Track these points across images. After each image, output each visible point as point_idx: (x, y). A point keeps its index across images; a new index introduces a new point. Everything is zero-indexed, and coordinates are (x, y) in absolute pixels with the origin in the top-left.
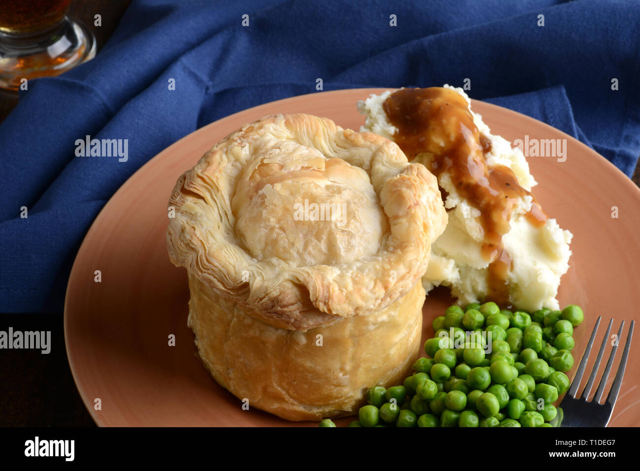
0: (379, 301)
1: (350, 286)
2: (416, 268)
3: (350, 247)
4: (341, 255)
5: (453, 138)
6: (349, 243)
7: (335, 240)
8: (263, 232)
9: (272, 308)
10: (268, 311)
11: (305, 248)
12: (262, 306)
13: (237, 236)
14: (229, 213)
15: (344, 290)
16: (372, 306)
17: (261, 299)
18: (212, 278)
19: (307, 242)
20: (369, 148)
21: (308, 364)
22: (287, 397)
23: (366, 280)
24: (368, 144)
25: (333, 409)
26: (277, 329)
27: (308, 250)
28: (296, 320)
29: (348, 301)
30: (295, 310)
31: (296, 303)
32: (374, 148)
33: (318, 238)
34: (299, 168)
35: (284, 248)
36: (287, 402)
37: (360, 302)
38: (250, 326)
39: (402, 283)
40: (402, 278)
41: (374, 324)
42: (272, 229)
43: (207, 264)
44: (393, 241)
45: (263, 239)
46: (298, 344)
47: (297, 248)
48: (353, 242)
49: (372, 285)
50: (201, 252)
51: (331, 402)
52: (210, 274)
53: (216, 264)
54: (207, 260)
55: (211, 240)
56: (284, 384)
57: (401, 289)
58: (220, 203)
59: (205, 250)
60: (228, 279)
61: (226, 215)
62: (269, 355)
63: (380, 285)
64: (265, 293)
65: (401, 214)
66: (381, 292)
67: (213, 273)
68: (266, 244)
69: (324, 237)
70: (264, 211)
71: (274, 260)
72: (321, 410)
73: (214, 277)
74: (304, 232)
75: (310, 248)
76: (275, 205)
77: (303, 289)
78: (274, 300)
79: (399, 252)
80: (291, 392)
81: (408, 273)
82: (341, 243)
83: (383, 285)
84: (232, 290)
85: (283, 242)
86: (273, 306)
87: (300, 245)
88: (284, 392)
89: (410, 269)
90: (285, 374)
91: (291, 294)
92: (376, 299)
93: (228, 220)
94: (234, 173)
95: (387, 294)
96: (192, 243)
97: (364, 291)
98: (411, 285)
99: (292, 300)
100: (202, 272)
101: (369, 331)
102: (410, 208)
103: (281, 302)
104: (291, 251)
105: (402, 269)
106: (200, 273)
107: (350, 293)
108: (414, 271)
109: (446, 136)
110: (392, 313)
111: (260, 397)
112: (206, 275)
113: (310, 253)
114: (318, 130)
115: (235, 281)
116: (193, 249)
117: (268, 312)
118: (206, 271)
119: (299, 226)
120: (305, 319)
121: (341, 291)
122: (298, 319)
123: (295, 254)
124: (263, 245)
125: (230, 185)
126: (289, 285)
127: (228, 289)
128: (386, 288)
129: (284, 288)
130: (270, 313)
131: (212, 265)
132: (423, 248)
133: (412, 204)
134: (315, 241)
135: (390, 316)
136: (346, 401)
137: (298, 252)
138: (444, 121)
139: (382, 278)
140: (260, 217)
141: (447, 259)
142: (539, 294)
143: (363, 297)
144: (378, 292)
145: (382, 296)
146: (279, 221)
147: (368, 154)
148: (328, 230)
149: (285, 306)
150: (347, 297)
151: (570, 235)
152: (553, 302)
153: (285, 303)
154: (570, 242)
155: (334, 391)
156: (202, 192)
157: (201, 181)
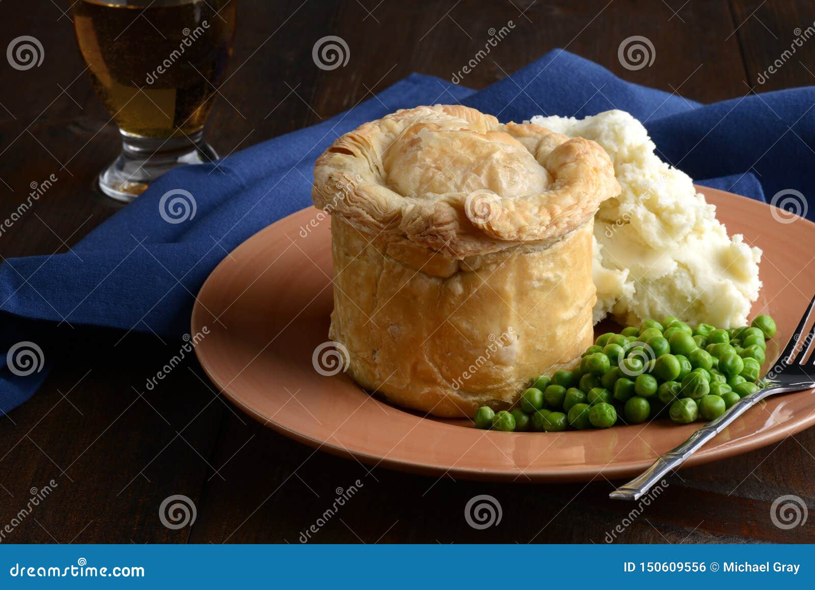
0: (544, 228)
1: (513, 208)
2: (586, 201)
3: (512, 182)
4: (502, 188)
6: (512, 179)
7: (496, 173)
8: (417, 171)
9: (426, 230)
10: (422, 234)
11: (464, 181)
12: (416, 228)
13: (389, 182)
14: (381, 167)
15: (506, 209)
16: (536, 231)
17: (414, 220)
18: (360, 210)
19: (466, 176)
20: (535, 137)
21: (464, 325)
22: (439, 378)
23: (530, 205)
24: (534, 134)
25: (492, 398)
26: (430, 277)
27: (466, 182)
28: (452, 243)
29: (509, 220)
30: (451, 230)
31: (453, 221)
32: (540, 137)
33: (478, 172)
34: (458, 129)
35: (440, 182)
36: (439, 384)
37: (523, 222)
38: (400, 275)
39: (569, 213)
40: (570, 208)
41: (539, 280)
42: (428, 168)
43: (356, 197)
44: (560, 181)
45: (418, 178)
46: (453, 295)
47: (454, 181)
48: (516, 178)
49: (536, 210)
51: (490, 387)
52: (358, 207)
53: (366, 196)
54: (356, 194)
56: (436, 357)
57: (568, 219)
58: (372, 157)
60: (378, 209)
61: (377, 168)
62: (420, 314)
63: (545, 211)
64: (418, 213)
65: (568, 160)
66: (547, 219)
67: (363, 206)
68: (421, 183)
69: (485, 172)
70: (419, 153)
71: (430, 194)
72: (477, 398)
73: (363, 210)
74: (463, 170)
75: (469, 181)
76: (432, 147)
77: (459, 208)
78: (428, 220)
79: (567, 187)
80: (444, 369)
81: (577, 204)
82: (503, 178)
83: (548, 211)
84: (380, 222)
85: (439, 177)
86: (427, 228)
87: (458, 179)
88: (436, 370)
89: (578, 200)
90: (438, 342)
91: (447, 213)
92: (541, 224)
93: (380, 173)
94: (387, 140)
95: (553, 221)
97: (527, 213)
98: (579, 218)
99: (449, 219)
100: (349, 206)
101: (534, 288)
102: (578, 155)
103: (436, 220)
104: (449, 184)
105: (569, 200)
106: (348, 207)
107: (513, 213)
108: (584, 204)
110: (559, 273)
111: (408, 381)
112: (354, 208)
113: (468, 187)
114: (479, 119)
115: (386, 211)
117: (421, 236)
118: (355, 204)
119: (457, 166)
120: (462, 243)
121: (503, 210)
122: (455, 242)
123: (452, 187)
124: (418, 184)
125: (383, 150)
126: (446, 205)
127: (378, 221)
128: (552, 214)
129: (439, 207)
130: (424, 236)
131: (361, 198)
132: (593, 184)
133: (581, 153)
134: (474, 176)
135: (556, 276)
136: (506, 389)
137: (456, 185)
139: (548, 206)
140: (415, 159)
141: (621, 270)
142: (726, 309)
143: (526, 219)
144: (542, 218)
145: (548, 223)
146: (435, 161)
147: (533, 142)
148: (489, 164)
149: (441, 225)
150: (509, 216)
151: (759, 252)
152: (741, 321)
153: (440, 221)
154: (759, 261)
155: (494, 369)
156: (351, 148)
157: (350, 140)
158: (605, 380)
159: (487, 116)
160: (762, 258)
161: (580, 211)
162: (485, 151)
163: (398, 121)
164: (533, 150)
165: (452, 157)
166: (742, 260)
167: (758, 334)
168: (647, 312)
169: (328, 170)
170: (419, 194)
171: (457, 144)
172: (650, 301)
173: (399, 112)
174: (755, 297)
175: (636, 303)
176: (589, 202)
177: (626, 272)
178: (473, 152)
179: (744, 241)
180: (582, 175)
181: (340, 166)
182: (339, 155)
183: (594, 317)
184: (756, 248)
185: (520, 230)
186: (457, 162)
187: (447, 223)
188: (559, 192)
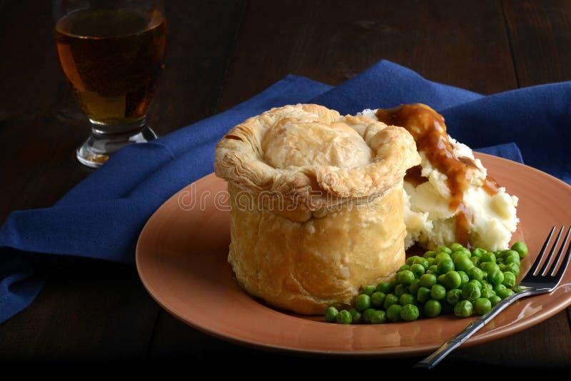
0: (367, 189)
1: (347, 175)
2: (396, 169)
3: (347, 158)
4: (340, 162)
5: (426, 126)
6: (347, 155)
7: (336, 152)
8: (283, 151)
10: (287, 194)
11: (315, 156)
12: (282, 190)
13: (265, 158)
14: (260, 148)
15: (342, 177)
16: (363, 191)
18: (246, 178)
20: (364, 125)
21: (317, 253)
22: (301, 288)
23: (359, 173)
24: (363, 122)
25: (336, 301)
26: (293, 222)
27: (316, 158)
29: (344, 184)
31: (307, 185)
32: (367, 124)
33: (324, 151)
34: (312, 121)
35: (299, 159)
36: (300, 293)
37: (354, 185)
38: (273, 221)
39: (385, 178)
40: (386, 175)
41: (366, 222)
42: (291, 149)
43: (243, 169)
44: (379, 156)
45: (284, 156)
46: (309, 234)
47: (308, 158)
48: (349, 155)
49: (362, 176)
50: (239, 164)
51: (335, 294)
52: (244, 176)
53: (249, 169)
54: (243, 167)
55: (246, 158)
56: (299, 276)
57: (383, 182)
58: (254, 142)
59: (241, 162)
60: (258, 178)
61: (258, 149)
62: (287, 246)
63: (368, 177)
64: (284, 180)
65: (385, 142)
66: (370, 182)
67: (247, 176)
68: (286, 159)
69: (328, 151)
70: (285, 139)
71: (292, 167)
72: (327, 302)
73: (248, 178)
74: (314, 150)
75: (318, 157)
76: (293, 135)
77: (312, 177)
78: (291, 185)
79: (383, 160)
80: (304, 283)
81: (390, 172)
82: (341, 155)
83: (371, 177)
84: (261, 186)
85: (299, 155)
86: (290, 190)
87: (311, 157)
88: (298, 283)
89: (391, 169)
90: (299, 265)
91: (303, 180)
92: (366, 186)
93: (259, 153)
94: (265, 129)
95: (374, 184)
96: (232, 160)
97: (357, 179)
98: (391, 181)
99: (303, 184)
100: (239, 175)
101: (362, 228)
102: (391, 138)
103: (296, 185)
104: (304, 160)
105: (385, 169)
106: (237, 176)
107: (347, 179)
108: (394, 171)
109: (421, 126)
110: (379, 217)
111: (280, 291)
112: (242, 177)
113: (318, 161)
114: (326, 114)
115: (262, 179)
116: (233, 164)
118: (242, 174)
119: (310, 147)
121: (340, 177)
123: (307, 162)
124: (284, 160)
125: (261, 134)
126: (302, 174)
127: (257, 185)
128: (373, 179)
129: (298, 176)
131: (246, 170)
132: (401, 158)
134: (321, 153)
135: (378, 219)
136: (346, 295)
137: (309, 161)
138: (420, 116)
139: (370, 173)
140: (282, 142)
141: (423, 213)
142: (494, 238)
143: (356, 183)
144: (367, 182)
145: (370, 185)
146: (296, 144)
147: (363, 129)
148: (331, 146)
149: (299, 188)
150: (344, 181)
151: (516, 199)
152: (505, 246)
153: (298, 185)
154: (516, 205)
155: (337, 283)
156: (240, 136)
157: (239, 130)
158: (411, 288)
159: (332, 111)
160: (518, 202)
161: (392, 176)
162: (329, 137)
163: (271, 116)
164: (363, 134)
165: (306, 141)
166: (505, 204)
167: (515, 255)
168: (441, 241)
169: (224, 151)
170: (285, 167)
171: (310, 132)
172: (443, 233)
173: (273, 109)
174: (514, 229)
175: (434, 234)
176: (398, 170)
177: (427, 215)
178: (321, 137)
179: (506, 192)
180: (393, 152)
181: (233, 148)
182: (232, 141)
183: (405, 245)
184: (514, 197)
185: (352, 190)
186: (309, 144)
187: (304, 187)
188: (378, 164)
